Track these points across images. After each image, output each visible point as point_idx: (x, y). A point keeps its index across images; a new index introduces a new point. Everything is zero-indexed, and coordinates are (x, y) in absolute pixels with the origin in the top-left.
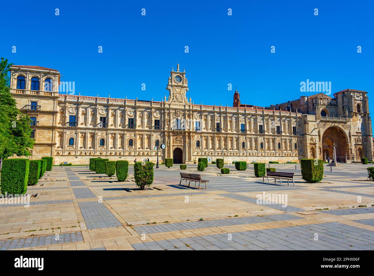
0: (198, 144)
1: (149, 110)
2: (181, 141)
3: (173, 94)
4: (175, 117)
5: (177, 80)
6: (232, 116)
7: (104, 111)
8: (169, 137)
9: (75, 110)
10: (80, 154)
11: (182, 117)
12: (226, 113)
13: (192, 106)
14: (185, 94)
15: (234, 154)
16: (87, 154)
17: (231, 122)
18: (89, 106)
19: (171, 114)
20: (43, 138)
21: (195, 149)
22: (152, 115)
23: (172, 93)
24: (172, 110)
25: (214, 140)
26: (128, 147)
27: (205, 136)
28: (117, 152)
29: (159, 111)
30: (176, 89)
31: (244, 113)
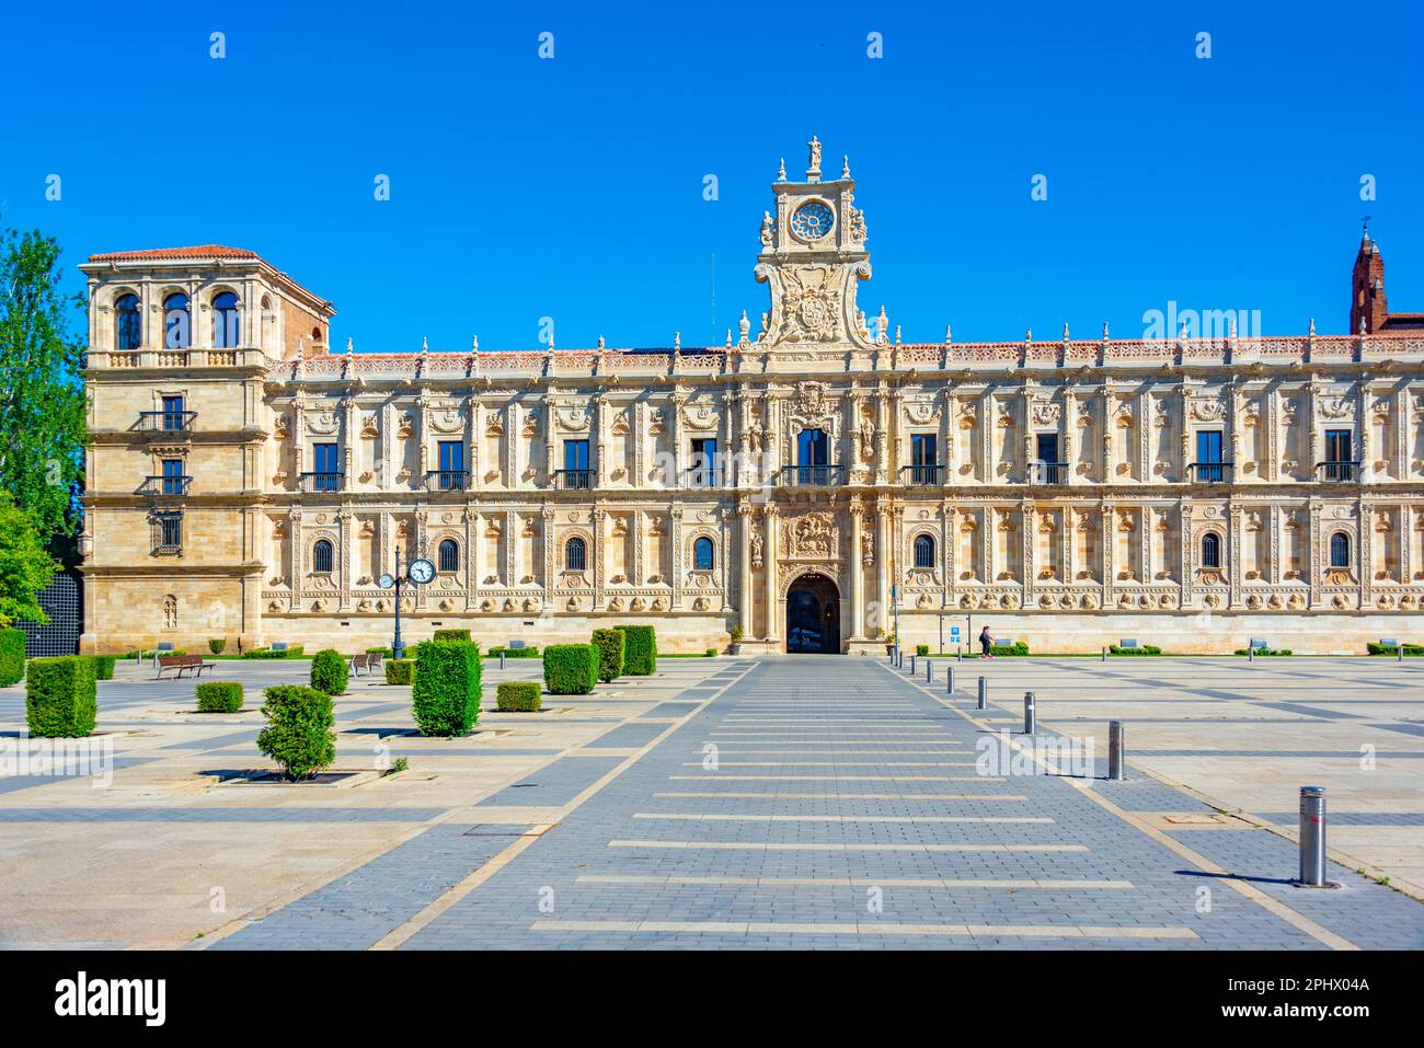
0: (926, 551)
1: (663, 396)
2: (828, 540)
3: (784, 302)
4: (795, 417)
5: (807, 227)
6: (1141, 391)
7: (456, 413)
8: (761, 518)
9: (334, 418)
10: (359, 610)
11: (835, 417)
12: (1098, 376)
13: (894, 356)
14: (852, 295)
15: (1143, 601)
16: (386, 607)
17: (1132, 423)
18: (388, 395)
19: (775, 409)
20: (211, 542)
21: (905, 577)
22: (675, 418)
23: (776, 298)
24: (780, 384)
25: (1019, 528)
26: (563, 574)
27: (965, 511)
28: (513, 599)
29: (710, 396)
30: (801, 274)
31: (1216, 369)
